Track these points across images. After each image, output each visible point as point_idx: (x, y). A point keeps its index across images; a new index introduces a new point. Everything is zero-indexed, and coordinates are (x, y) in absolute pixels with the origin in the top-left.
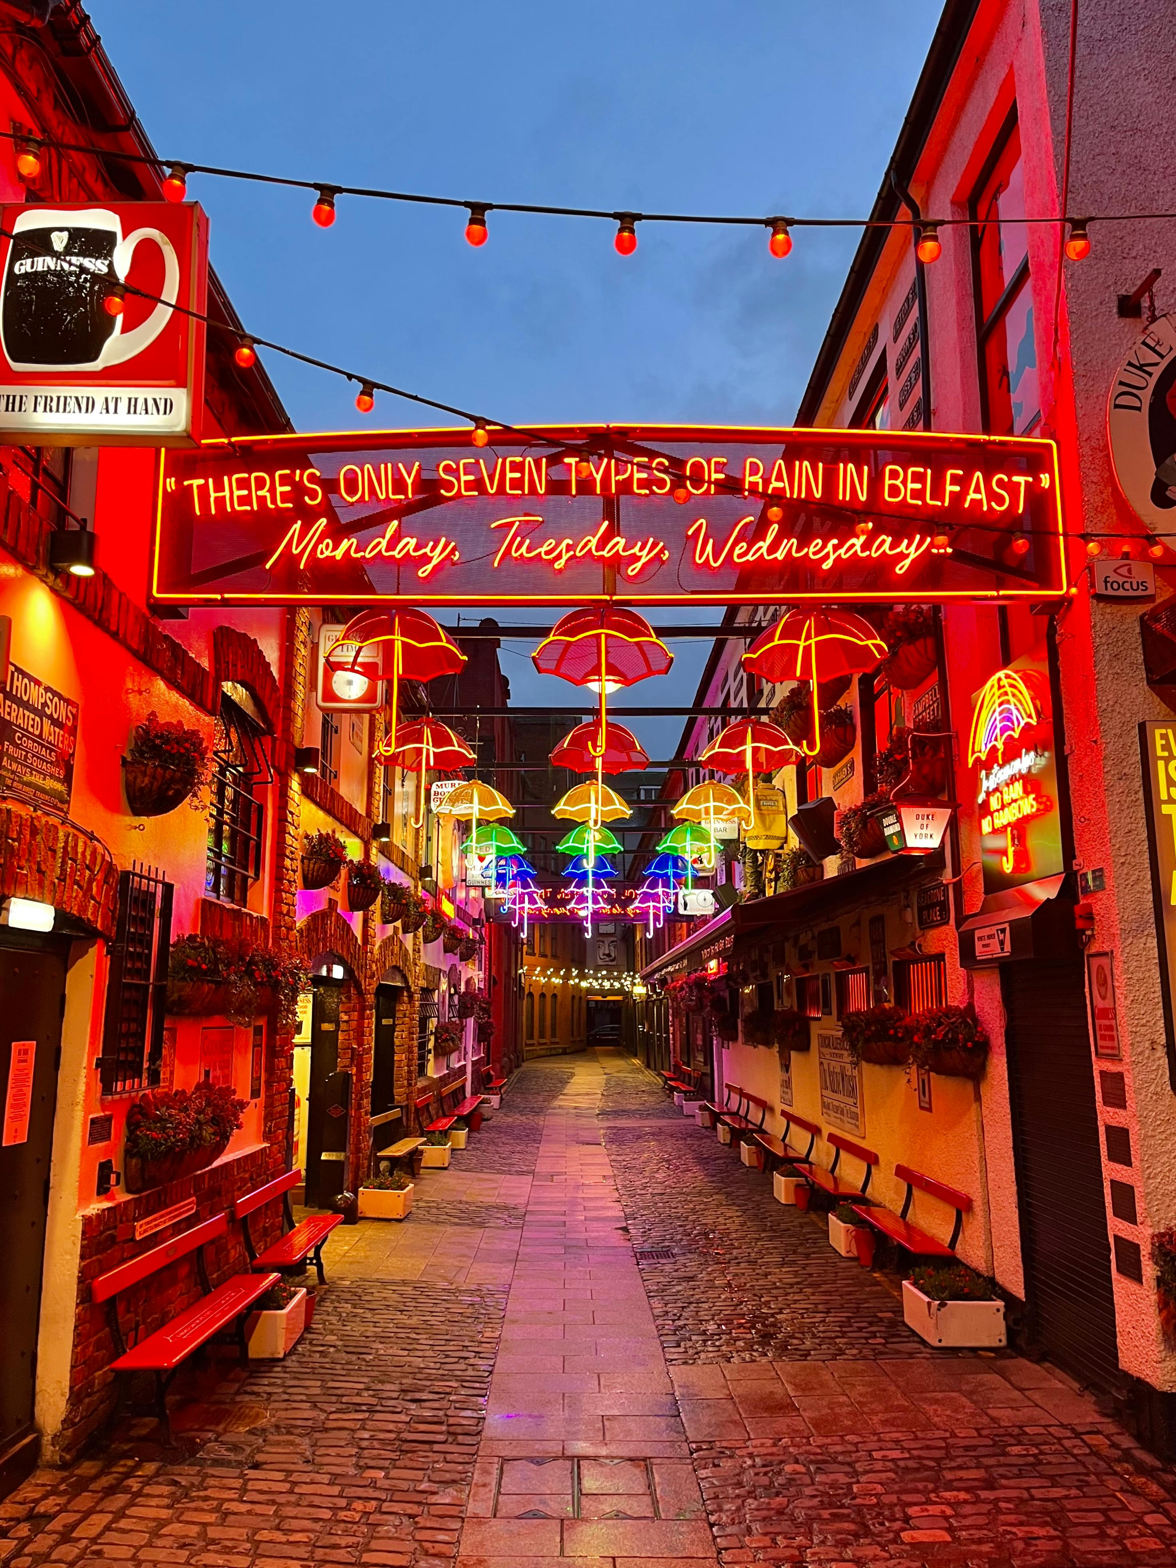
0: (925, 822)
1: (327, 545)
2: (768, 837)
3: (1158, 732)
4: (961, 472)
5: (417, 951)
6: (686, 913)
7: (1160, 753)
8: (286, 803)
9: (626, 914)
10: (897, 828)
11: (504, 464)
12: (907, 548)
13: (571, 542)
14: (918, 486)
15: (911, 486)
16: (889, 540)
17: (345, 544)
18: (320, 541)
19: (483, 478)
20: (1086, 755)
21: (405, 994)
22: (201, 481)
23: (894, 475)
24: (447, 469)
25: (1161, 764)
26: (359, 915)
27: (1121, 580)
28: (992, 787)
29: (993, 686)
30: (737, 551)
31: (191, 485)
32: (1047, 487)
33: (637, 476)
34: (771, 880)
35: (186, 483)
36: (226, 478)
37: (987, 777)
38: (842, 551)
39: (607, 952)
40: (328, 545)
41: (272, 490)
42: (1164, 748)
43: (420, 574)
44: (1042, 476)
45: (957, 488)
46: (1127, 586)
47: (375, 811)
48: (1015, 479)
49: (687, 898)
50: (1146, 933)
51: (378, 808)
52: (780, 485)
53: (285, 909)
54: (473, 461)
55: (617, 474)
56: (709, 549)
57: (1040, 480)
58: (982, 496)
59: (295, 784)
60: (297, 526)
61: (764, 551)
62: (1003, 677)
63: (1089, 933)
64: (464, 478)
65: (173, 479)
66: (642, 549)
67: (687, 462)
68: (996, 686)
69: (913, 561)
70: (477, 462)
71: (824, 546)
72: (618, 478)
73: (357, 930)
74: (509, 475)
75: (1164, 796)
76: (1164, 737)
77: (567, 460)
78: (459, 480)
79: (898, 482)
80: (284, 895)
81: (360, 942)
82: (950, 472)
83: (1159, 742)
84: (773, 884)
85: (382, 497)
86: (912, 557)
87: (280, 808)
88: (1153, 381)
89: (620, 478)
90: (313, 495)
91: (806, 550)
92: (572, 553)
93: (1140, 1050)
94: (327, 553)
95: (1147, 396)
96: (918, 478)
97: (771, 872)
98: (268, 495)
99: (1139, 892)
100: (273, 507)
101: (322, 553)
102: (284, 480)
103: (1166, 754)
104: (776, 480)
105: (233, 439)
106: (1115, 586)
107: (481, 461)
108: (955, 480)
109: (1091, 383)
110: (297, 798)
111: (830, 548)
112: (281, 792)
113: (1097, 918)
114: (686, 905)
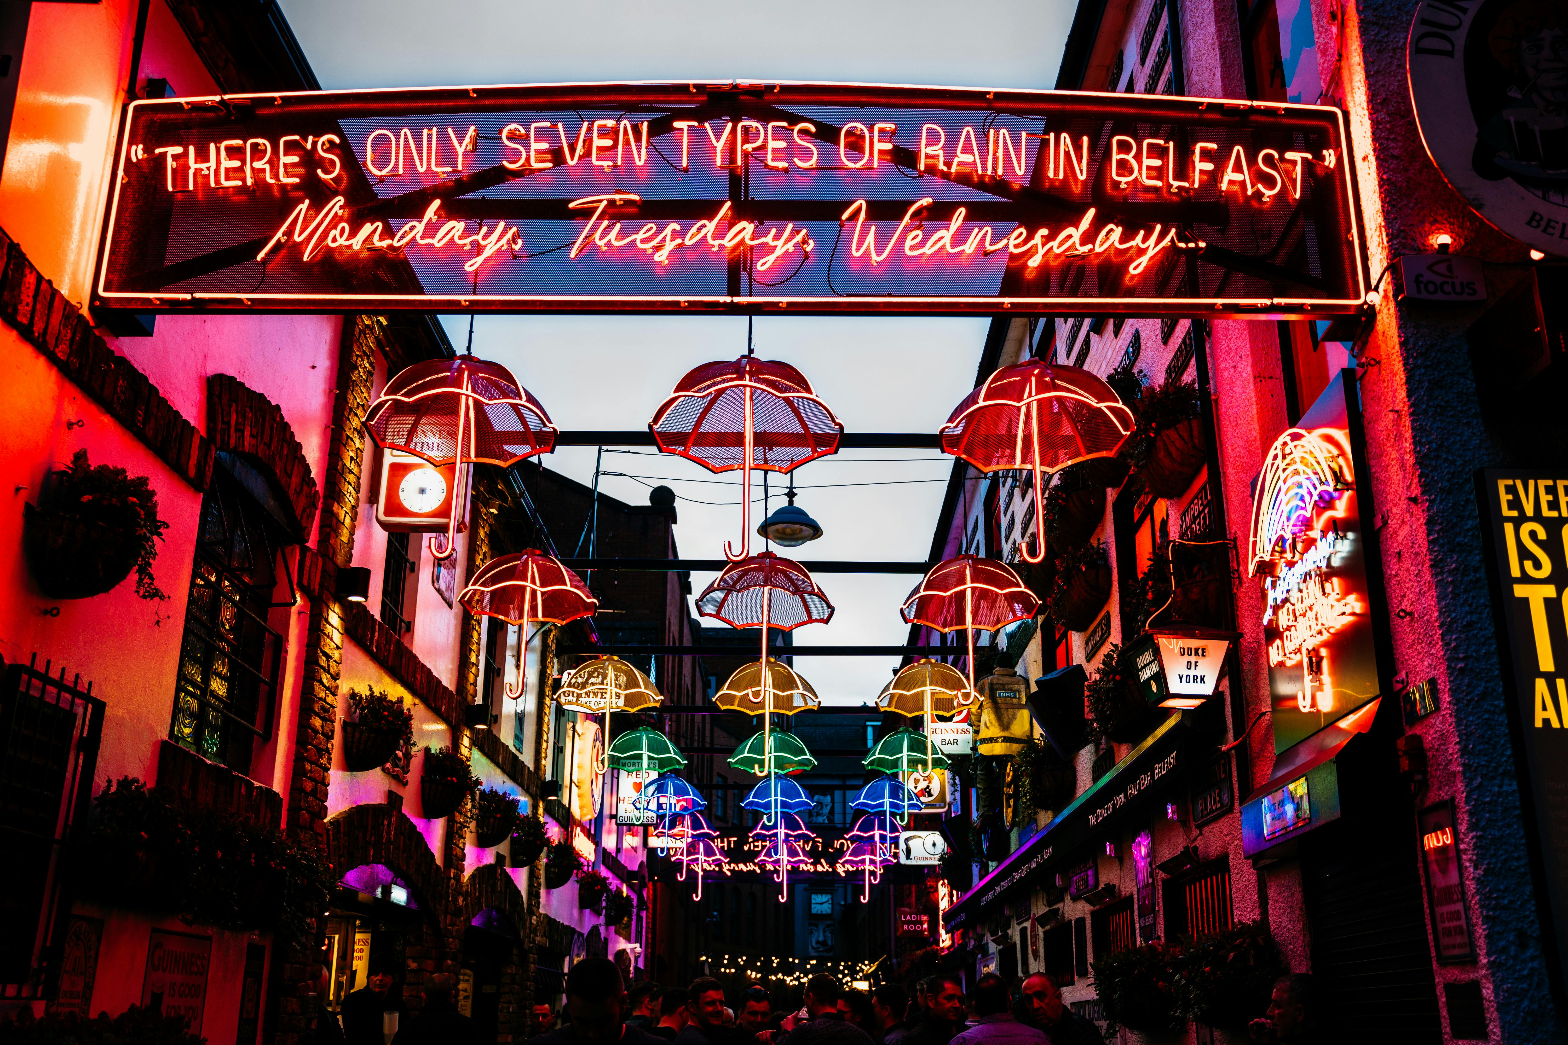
0: (1193, 659)
1: (343, 231)
2: (1006, 740)
3: (1502, 484)
4: (1214, 146)
5: (533, 893)
6: (909, 862)
7: (1506, 512)
8: (319, 640)
9: (835, 873)
10: (1155, 668)
11: (590, 130)
12: (1144, 240)
13: (678, 228)
14: (1157, 163)
15: (1147, 162)
16: (1119, 231)
17: (367, 228)
18: (333, 225)
19: (562, 148)
20: (1403, 522)
21: (515, 952)
22: (179, 150)
23: (1124, 147)
24: (512, 137)
25: (1509, 528)
26: (439, 826)
27: (1438, 280)
28: (1280, 597)
29: (1275, 457)
30: (909, 243)
31: (165, 154)
32: (1332, 166)
33: (772, 144)
34: (1009, 797)
35: (157, 151)
36: (212, 146)
37: (1274, 585)
38: (1054, 244)
39: (821, 938)
40: (343, 229)
41: (273, 163)
42: (1512, 505)
43: (467, 268)
44: (1325, 152)
45: (1209, 166)
46: (1447, 288)
47: (470, 688)
48: (1289, 155)
49: (910, 843)
50: (1501, 770)
51: (475, 684)
52: (968, 158)
53: (309, 786)
54: (548, 124)
55: (745, 141)
56: (870, 238)
57: (1323, 158)
58: (1245, 176)
59: (334, 617)
60: (304, 206)
61: (947, 241)
62: (1288, 439)
63: (1419, 777)
64: (535, 146)
65: (141, 146)
66: (777, 237)
67: (840, 130)
68: (1280, 456)
69: (1151, 258)
70: (554, 126)
71: (1030, 237)
72: (745, 147)
73: (436, 844)
74: (597, 142)
75: (1516, 572)
76: (1512, 490)
77: (677, 124)
78: (528, 149)
79: (1130, 157)
80: (308, 767)
81: (439, 860)
82: (1199, 145)
83: (1505, 498)
84: (1012, 801)
85: (422, 170)
86: (1151, 253)
87: (308, 645)
88: (1467, 20)
89: (749, 147)
90: (328, 167)
91: (1005, 241)
92: (679, 241)
93: (1502, 943)
94: (341, 241)
95: (1460, 37)
96: (1158, 152)
97: (1009, 786)
98: (267, 167)
99: (1487, 711)
100: (273, 181)
101: (334, 240)
102: (291, 148)
103: (1515, 513)
104: (963, 152)
105: (226, 97)
106: (1431, 288)
107: (560, 125)
108: (1206, 155)
109: (1385, 32)
110: (337, 637)
111: (1037, 239)
112: (311, 623)
113: (1430, 754)
114: (908, 852)
